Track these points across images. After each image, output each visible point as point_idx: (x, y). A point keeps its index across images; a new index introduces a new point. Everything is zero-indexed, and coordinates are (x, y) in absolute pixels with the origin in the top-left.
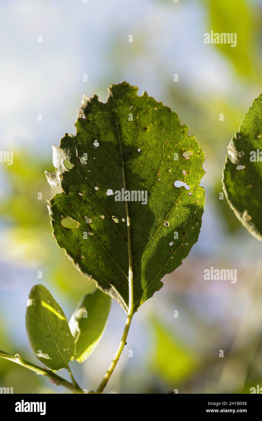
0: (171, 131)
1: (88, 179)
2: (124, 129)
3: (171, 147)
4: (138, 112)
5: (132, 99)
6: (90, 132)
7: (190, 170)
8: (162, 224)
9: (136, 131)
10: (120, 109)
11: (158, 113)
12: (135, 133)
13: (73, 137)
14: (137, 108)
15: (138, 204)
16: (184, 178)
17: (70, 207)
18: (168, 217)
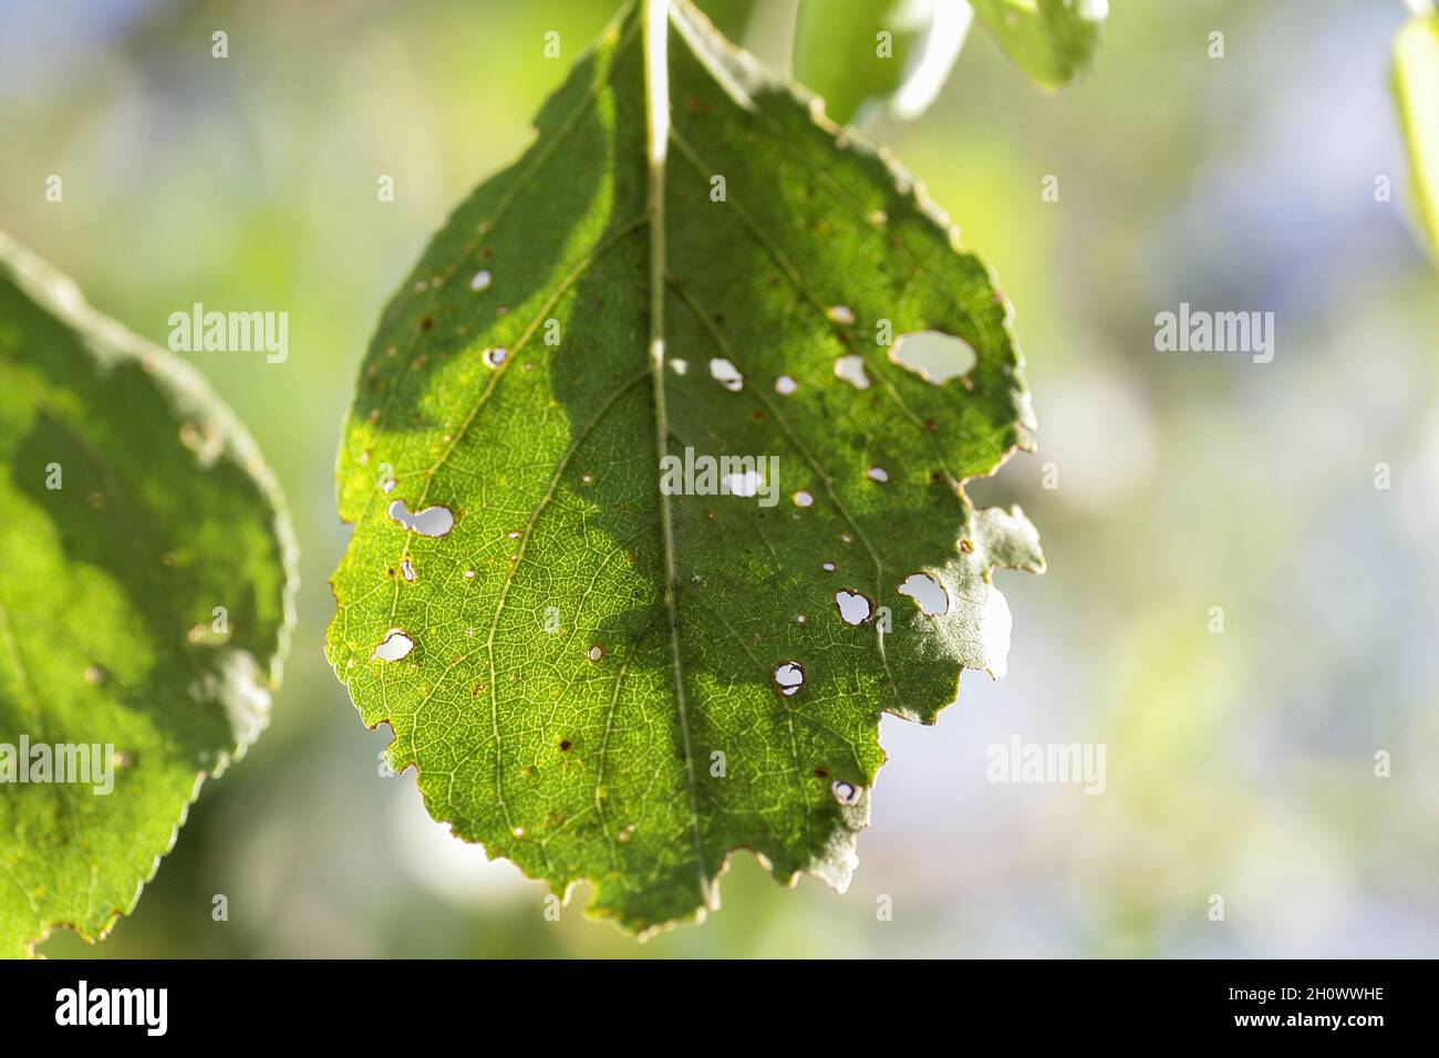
0: (459, 742)
1: (838, 537)
2: (662, 743)
3: (462, 673)
4: (597, 814)
5: (619, 869)
6: (816, 727)
7: (385, 582)
8: (512, 354)
9: (609, 735)
10: (675, 827)
11: (511, 814)
12: (612, 726)
13: (897, 705)
14: (602, 834)
15: (613, 431)
16: (410, 547)
17: (929, 422)
18: (487, 384)
